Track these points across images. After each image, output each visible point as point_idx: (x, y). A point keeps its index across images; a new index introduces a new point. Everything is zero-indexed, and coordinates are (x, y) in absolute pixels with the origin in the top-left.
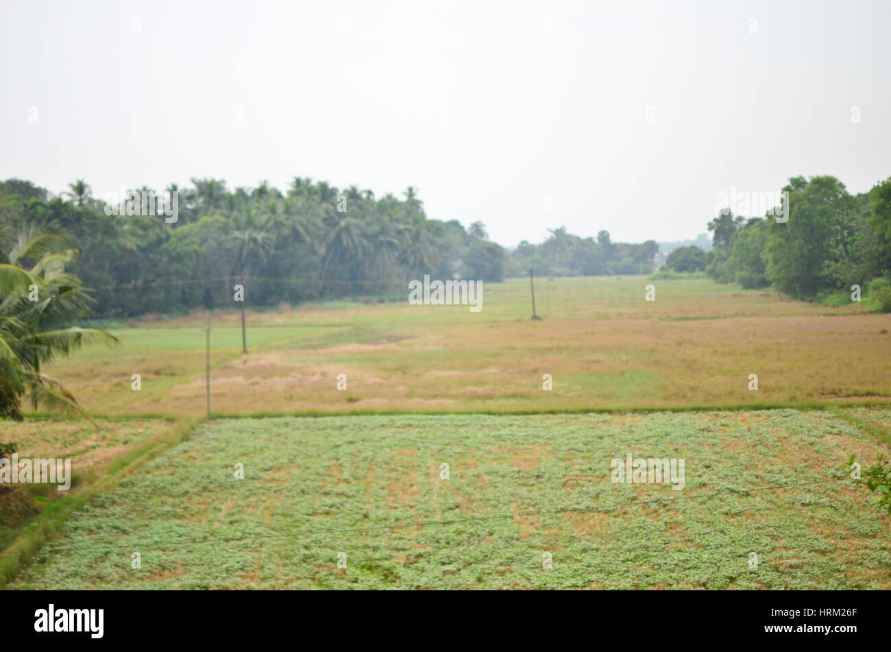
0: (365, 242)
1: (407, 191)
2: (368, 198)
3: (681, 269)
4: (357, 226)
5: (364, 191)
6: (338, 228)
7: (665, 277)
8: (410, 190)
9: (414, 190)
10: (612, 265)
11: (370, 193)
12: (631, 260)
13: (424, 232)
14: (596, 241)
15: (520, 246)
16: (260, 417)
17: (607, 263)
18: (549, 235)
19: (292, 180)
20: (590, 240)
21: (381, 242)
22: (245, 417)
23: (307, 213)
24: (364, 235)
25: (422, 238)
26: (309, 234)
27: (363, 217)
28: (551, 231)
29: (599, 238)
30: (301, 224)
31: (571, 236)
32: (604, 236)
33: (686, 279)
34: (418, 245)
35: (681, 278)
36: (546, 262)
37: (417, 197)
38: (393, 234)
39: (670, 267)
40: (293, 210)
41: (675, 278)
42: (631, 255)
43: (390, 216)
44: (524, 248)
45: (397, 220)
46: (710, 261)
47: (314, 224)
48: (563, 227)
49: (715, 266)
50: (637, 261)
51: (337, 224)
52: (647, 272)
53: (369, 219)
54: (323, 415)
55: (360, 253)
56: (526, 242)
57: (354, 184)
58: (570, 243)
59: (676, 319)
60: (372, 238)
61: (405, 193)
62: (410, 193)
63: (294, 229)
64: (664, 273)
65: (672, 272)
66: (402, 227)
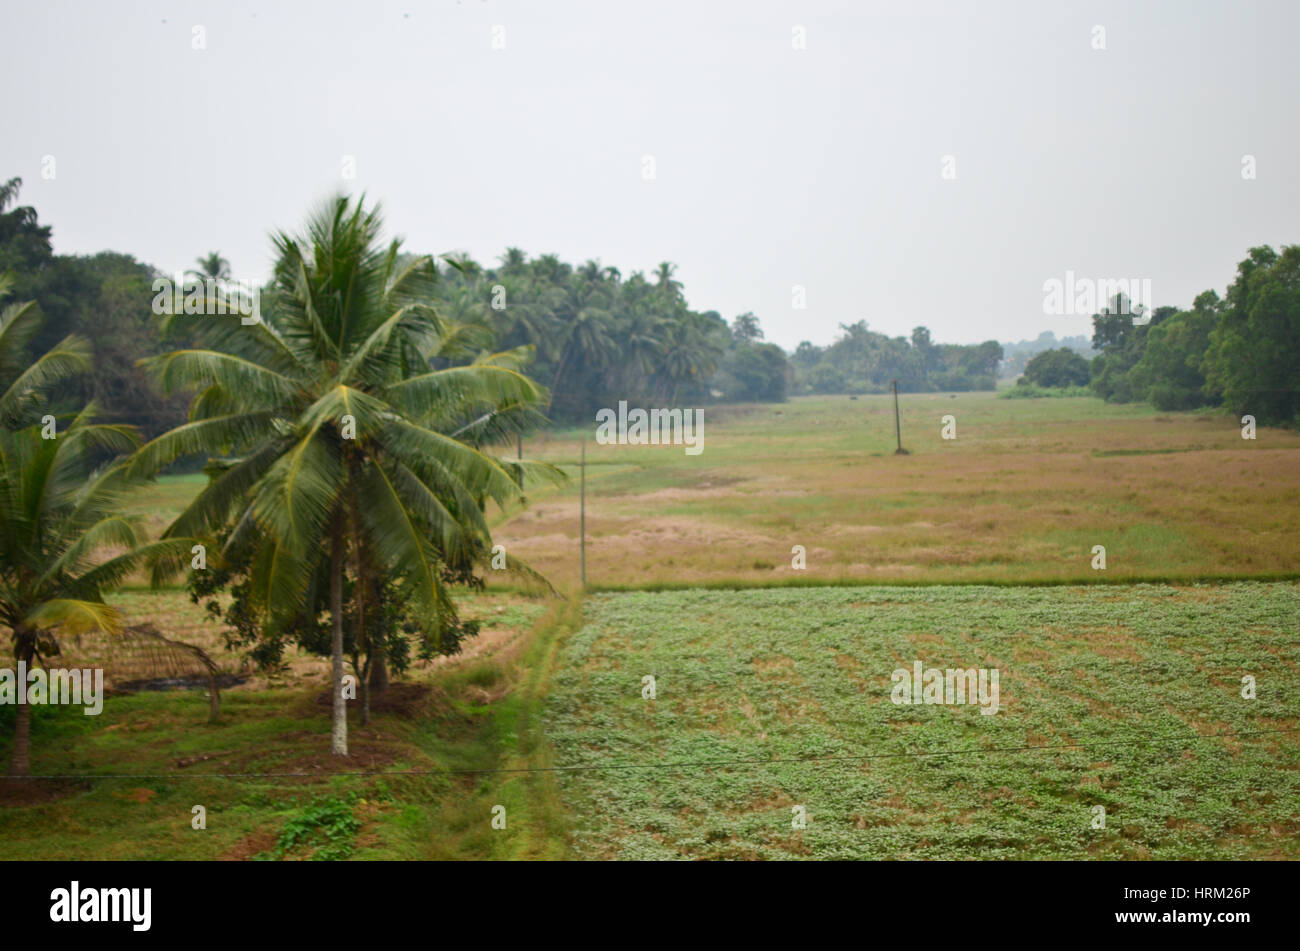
0: (612, 344)
1: (660, 270)
2: (611, 279)
3: (1048, 382)
4: (601, 320)
5: (608, 269)
6: (575, 323)
7: (1026, 394)
8: (665, 267)
9: (670, 267)
10: (935, 377)
11: (614, 271)
12: (962, 369)
13: (690, 328)
14: (910, 342)
15: (798, 350)
16: (658, 589)
17: (928, 374)
18: (842, 334)
19: (503, 252)
20: (901, 340)
21: (634, 344)
22: (636, 590)
23: (534, 301)
24: (612, 334)
25: (689, 336)
26: (539, 331)
27: (608, 307)
28: (845, 328)
29: (913, 338)
30: (528, 317)
31: (873, 335)
32: (921, 335)
33: (1055, 396)
34: (684, 347)
35: (1048, 396)
36: (840, 372)
37: (675, 277)
38: (649, 331)
39: (1032, 380)
40: (518, 295)
41: (1040, 396)
42: (962, 362)
43: (645, 305)
44: (805, 352)
45: (654, 312)
46: (1097, 371)
47: (545, 317)
48: (862, 322)
49: (1107, 377)
50: (972, 370)
51: (572, 317)
52: (989, 387)
53: (615, 309)
54: (748, 587)
55: (605, 361)
56: (808, 344)
57: (594, 259)
58: (874, 346)
59: (1107, 454)
60: (622, 337)
61: (657, 273)
62: (665, 271)
63: (520, 326)
64: (1023, 388)
65: (1034, 386)
66: (662, 321)
